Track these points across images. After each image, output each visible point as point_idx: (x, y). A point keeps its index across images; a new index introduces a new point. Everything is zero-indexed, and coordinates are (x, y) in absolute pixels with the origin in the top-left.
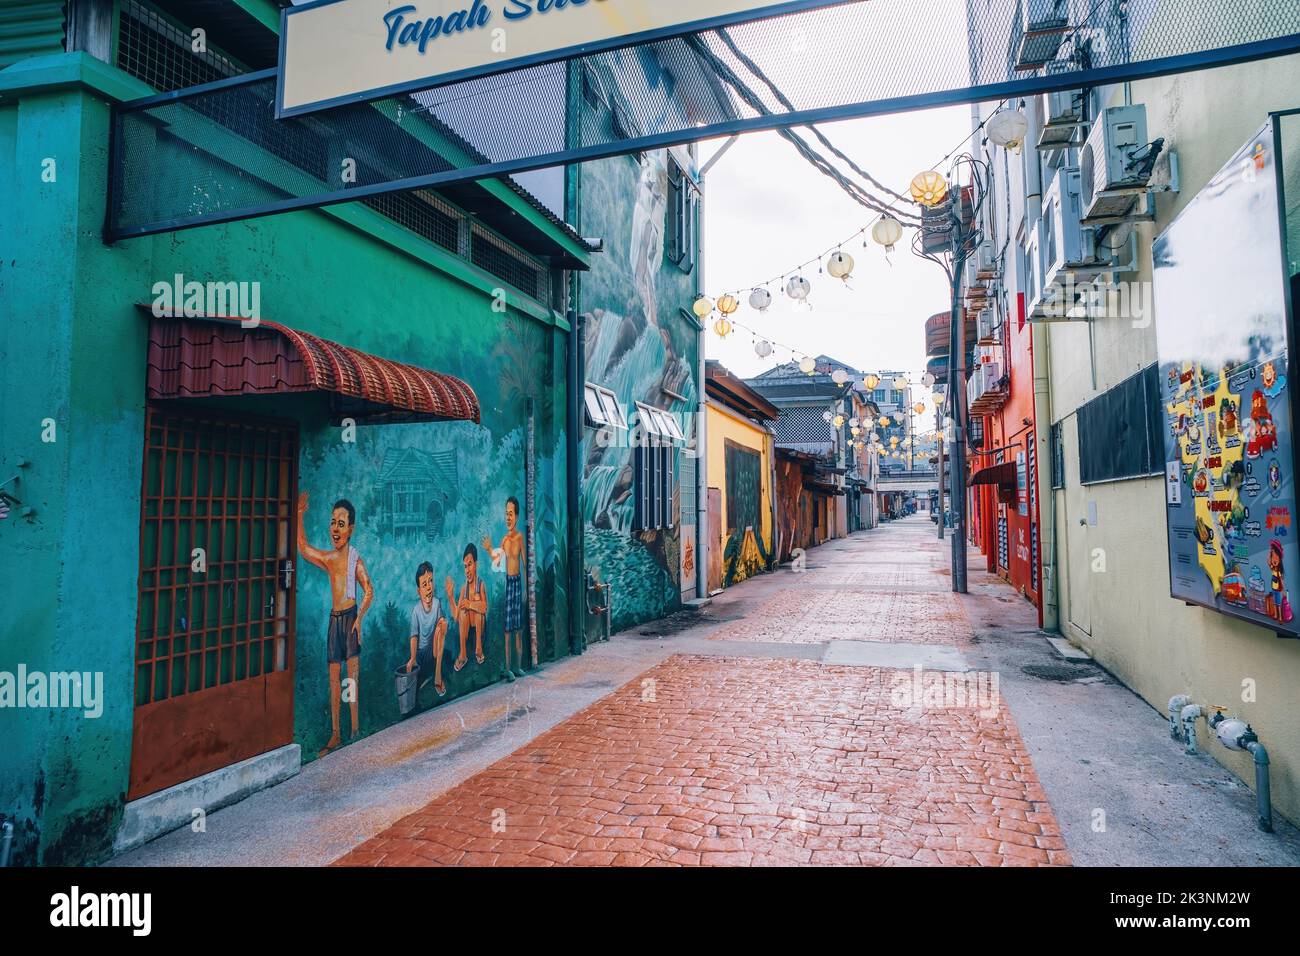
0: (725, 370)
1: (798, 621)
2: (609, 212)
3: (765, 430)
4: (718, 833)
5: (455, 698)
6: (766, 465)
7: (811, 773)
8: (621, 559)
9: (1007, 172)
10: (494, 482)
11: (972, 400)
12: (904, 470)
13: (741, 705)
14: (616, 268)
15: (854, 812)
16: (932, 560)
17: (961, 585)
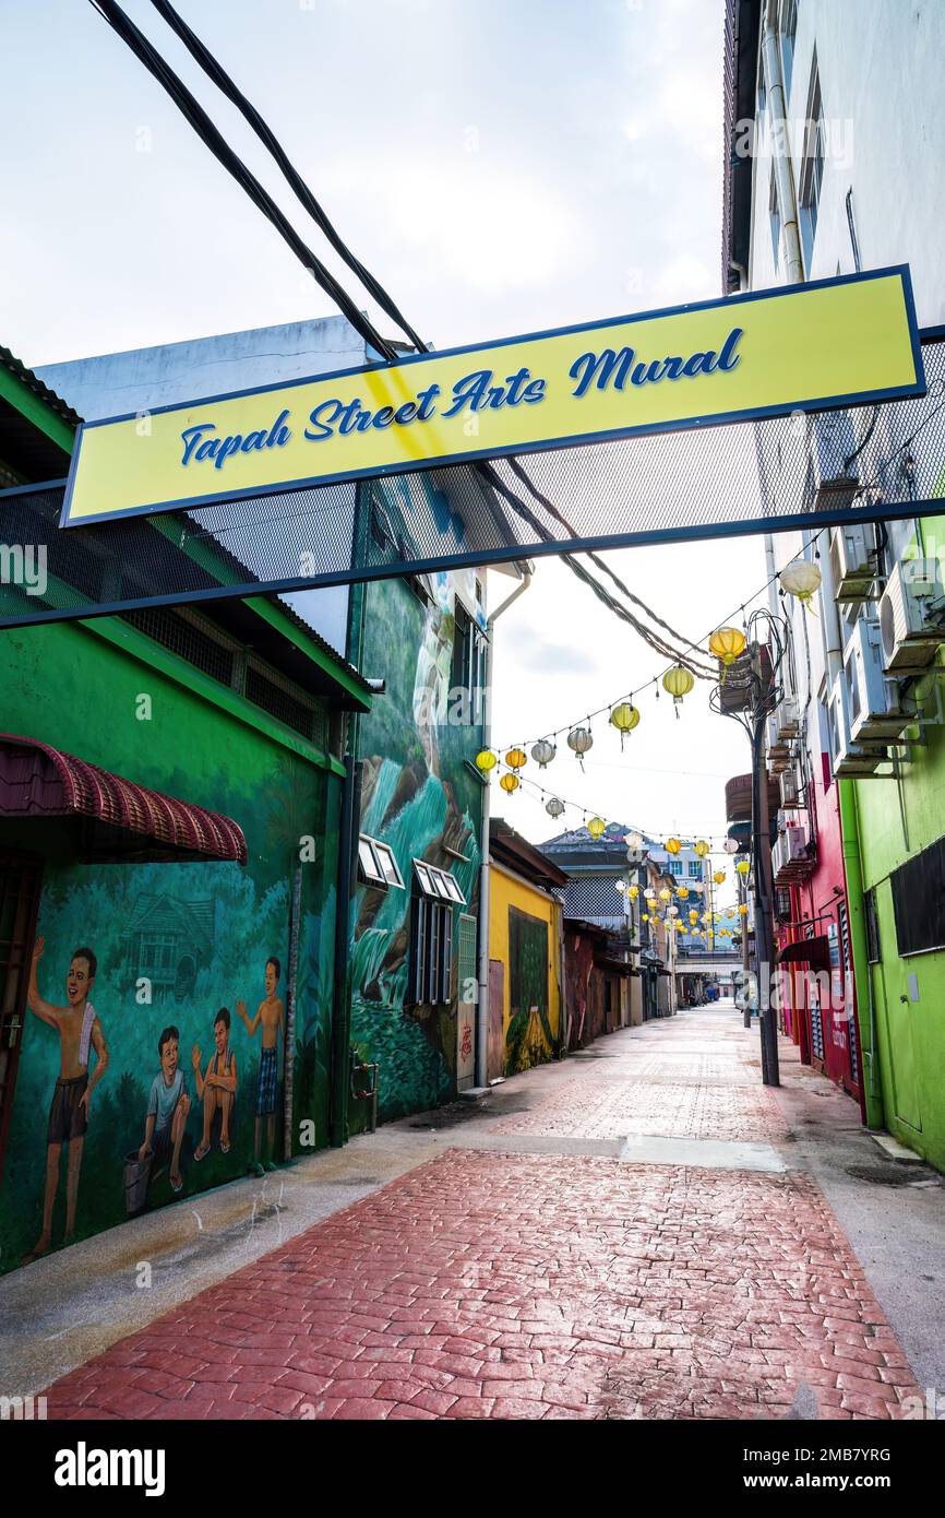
0: (511, 830)
1: (590, 1114)
2: (392, 655)
3: (552, 899)
4: (502, 1357)
5: (194, 1194)
6: (554, 937)
7: (611, 1286)
8: (391, 1036)
9: (806, 629)
10: (254, 939)
11: (777, 867)
12: (704, 950)
13: (527, 1206)
14: (398, 713)
15: (662, 1333)
16: (738, 1050)
17: (771, 1077)
